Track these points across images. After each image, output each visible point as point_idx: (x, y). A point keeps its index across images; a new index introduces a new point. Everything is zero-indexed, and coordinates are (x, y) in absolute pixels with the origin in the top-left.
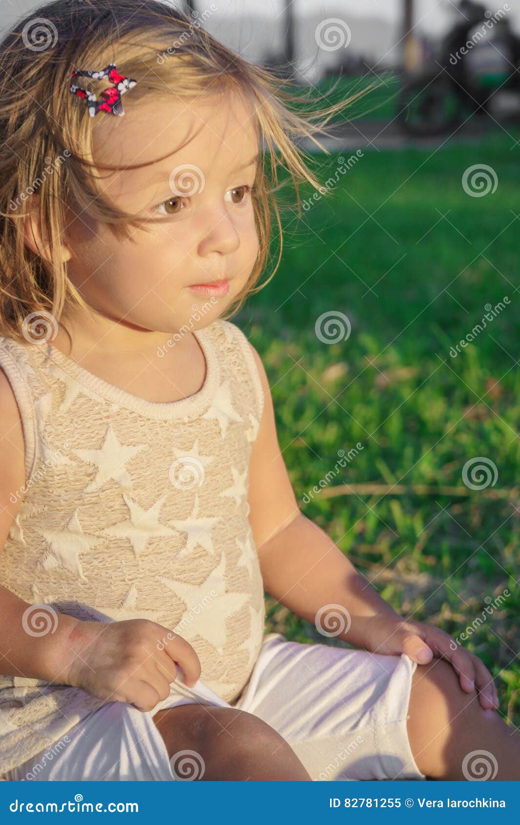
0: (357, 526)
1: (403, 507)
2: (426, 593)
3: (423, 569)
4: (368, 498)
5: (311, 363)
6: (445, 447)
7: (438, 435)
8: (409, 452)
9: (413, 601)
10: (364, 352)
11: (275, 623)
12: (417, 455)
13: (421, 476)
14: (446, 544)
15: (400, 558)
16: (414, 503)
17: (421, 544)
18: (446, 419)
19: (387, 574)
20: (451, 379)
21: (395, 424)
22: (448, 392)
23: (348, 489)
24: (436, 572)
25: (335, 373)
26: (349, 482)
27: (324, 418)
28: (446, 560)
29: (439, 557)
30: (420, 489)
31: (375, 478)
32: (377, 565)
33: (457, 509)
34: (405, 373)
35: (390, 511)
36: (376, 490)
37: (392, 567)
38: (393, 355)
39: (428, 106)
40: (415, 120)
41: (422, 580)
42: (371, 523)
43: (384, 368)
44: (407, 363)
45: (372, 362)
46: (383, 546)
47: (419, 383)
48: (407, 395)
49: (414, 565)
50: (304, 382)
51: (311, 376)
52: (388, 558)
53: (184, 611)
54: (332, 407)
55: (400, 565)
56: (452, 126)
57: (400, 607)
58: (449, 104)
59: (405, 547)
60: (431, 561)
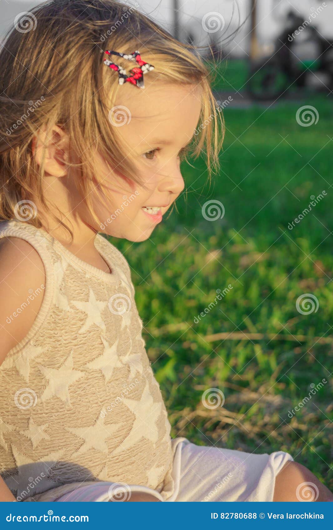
0: (232, 361)
1: (262, 349)
2: (280, 409)
3: (277, 392)
4: (239, 342)
5: (197, 250)
6: (288, 308)
7: (283, 300)
8: (264, 311)
9: (271, 414)
10: (232, 243)
11: (178, 429)
12: (270, 314)
13: (273, 328)
14: (292, 375)
15: (261, 384)
16: (270, 347)
17: (275, 375)
18: (289, 289)
19: (253, 396)
20: (291, 261)
21: (254, 291)
22: (289, 270)
23: (224, 336)
24: (285, 394)
25: (213, 256)
26: (225, 331)
27: (207, 286)
28: (293, 386)
29: (287, 383)
30: (273, 336)
31: (243, 328)
32: (246, 389)
33: (297, 350)
34: (259, 257)
35: (253, 351)
36: (244, 336)
37: (256, 390)
38: (251, 245)
39: (267, 81)
40: (258, 90)
41: (276, 400)
42: (241, 359)
43: (245, 253)
44: (261, 251)
45: (237, 249)
46: (249, 376)
47: (270, 264)
48: (262, 271)
49: (271, 389)
50: (193, 263)
51: (198, 258)
52: (254, 384)
53: (134, 420)
54: (212, 280)
55: (262, 389)
56: (282, 95)
57: (263, 419)
58: (280, 80)
59: (265, 376)
60: (281, 386)
